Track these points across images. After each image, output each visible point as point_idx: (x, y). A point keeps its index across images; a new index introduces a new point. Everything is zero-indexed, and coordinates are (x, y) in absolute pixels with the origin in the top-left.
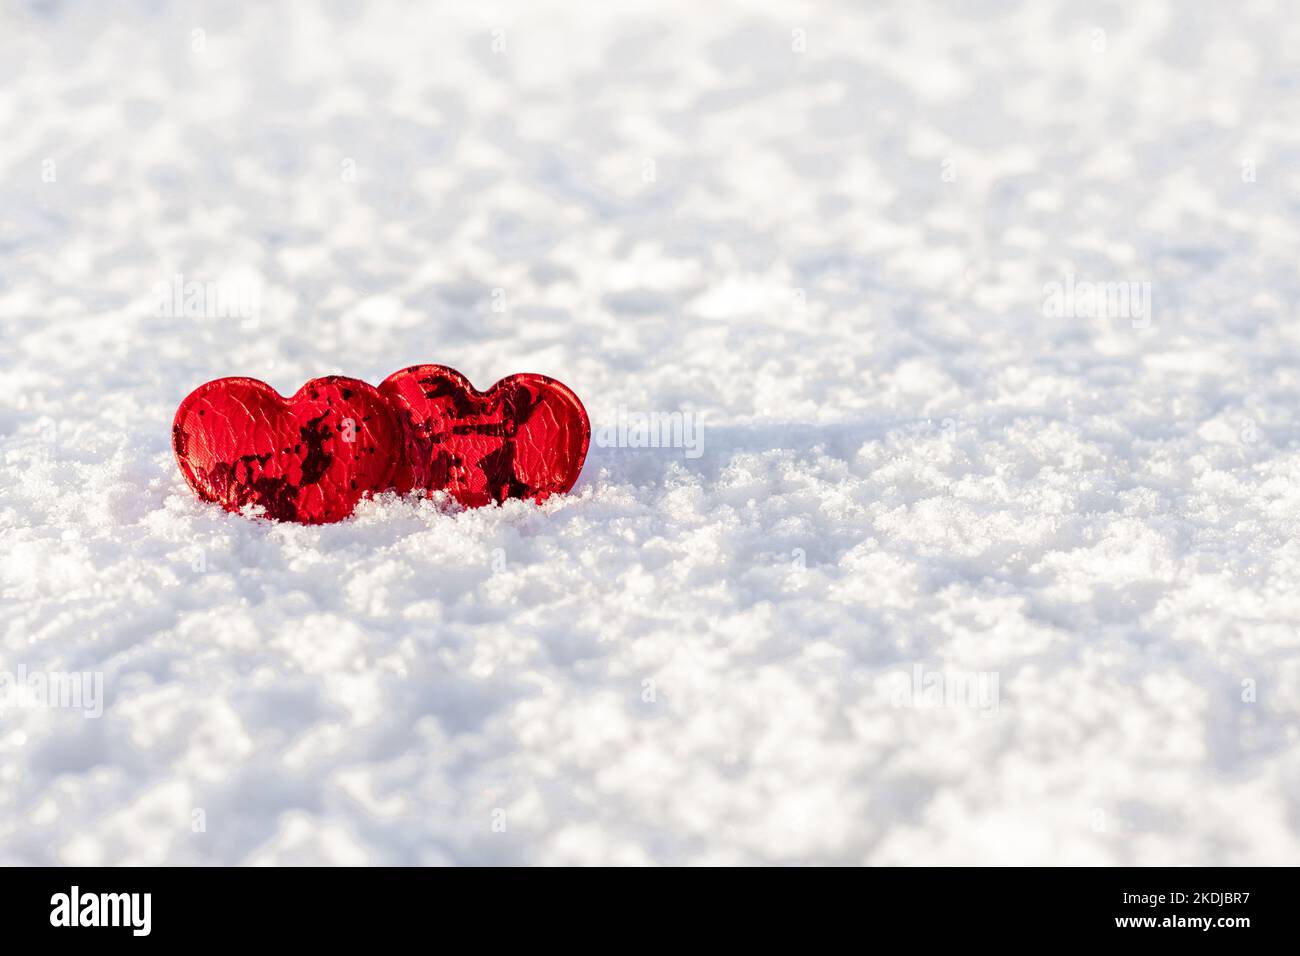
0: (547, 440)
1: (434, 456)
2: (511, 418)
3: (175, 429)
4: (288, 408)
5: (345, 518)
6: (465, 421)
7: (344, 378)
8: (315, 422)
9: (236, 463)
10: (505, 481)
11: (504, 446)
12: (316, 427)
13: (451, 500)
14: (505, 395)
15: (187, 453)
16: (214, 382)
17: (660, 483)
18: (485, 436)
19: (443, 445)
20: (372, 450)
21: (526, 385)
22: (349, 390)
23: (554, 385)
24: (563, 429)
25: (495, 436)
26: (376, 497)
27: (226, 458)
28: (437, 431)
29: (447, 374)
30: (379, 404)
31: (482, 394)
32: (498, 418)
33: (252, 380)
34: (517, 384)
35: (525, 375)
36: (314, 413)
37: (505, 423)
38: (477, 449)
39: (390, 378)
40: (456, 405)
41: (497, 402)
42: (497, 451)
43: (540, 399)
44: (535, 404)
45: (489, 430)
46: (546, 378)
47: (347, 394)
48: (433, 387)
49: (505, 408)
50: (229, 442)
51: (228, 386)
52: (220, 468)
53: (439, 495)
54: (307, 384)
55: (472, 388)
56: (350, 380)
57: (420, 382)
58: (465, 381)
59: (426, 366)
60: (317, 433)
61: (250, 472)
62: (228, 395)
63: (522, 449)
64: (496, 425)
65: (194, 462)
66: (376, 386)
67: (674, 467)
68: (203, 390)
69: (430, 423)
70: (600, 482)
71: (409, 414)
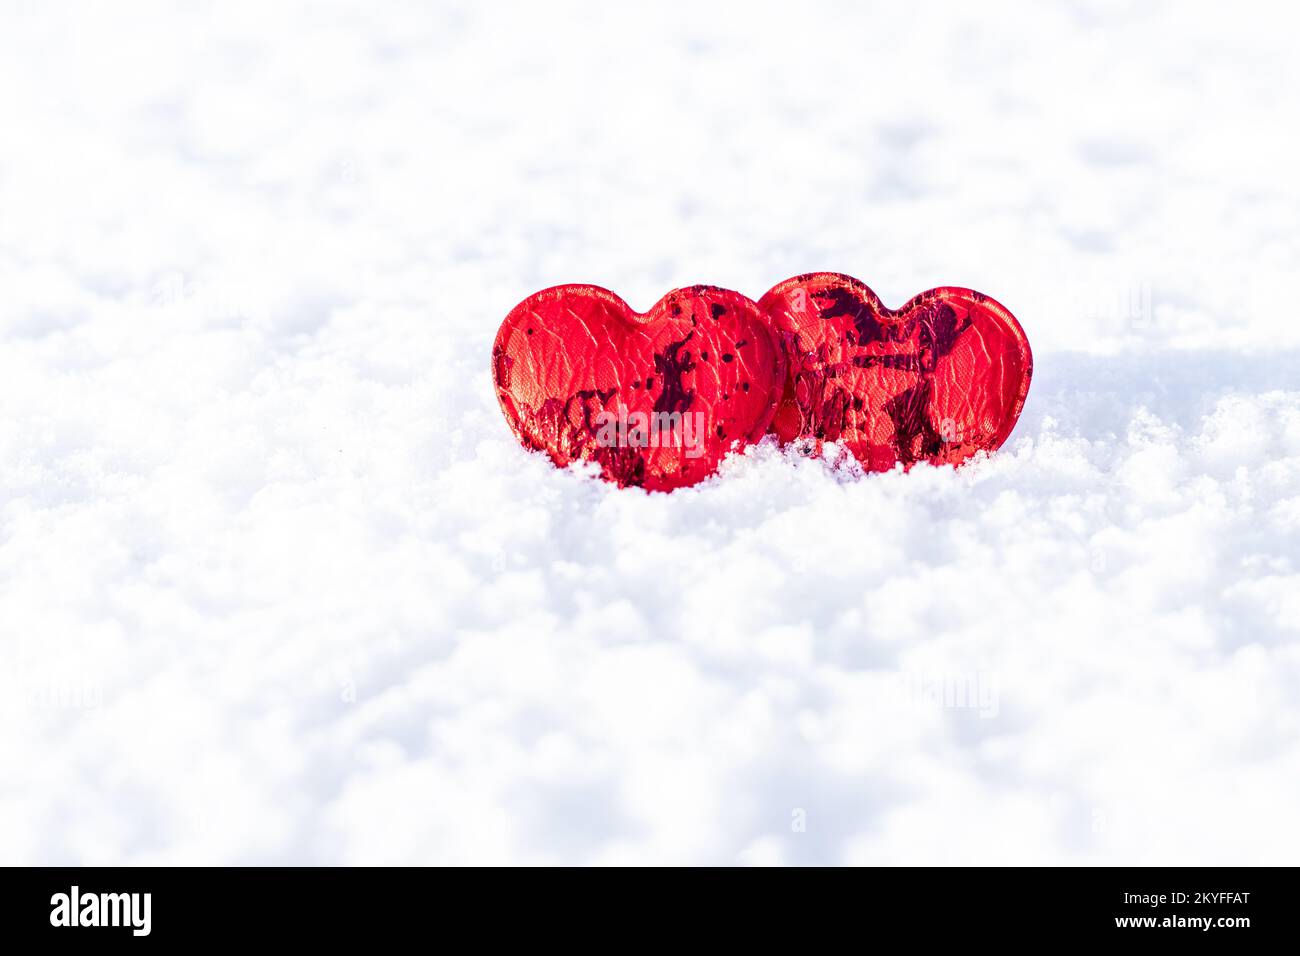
0: (975, 377)
1: (828, 394)
2: (929, 348)
3: (496, 352)
4: (643, 327)
5: (707, 478)
6: (869, 350)
7: (715, 289)
8: (674, 348)
9: (570, 400)
10: (919, 430)
11: (919, 384)
12: (674, 355)
13: (846, 454)
14: (923, 315)
15: (509, 385)
16: (548, 290)
17: (1122, 436)
18: (893, 370)
19: (839, 381)
20: (746, 386)
21: (951, 303)
22: (721, 304)
23: (987, 304)
24: (996, 364)
25: (908, 370)
26: (749, 449)
27: (560, 393)
28: (831, 362)
29: (848, 285)
30: (758, 323)
31: (894, 313)
32: (911, 347)
33: (597, 288)
34: (939, 301)
35: (950, 289)
36: (673, 337)
37: (922, 354)
38: (884, 388)
39: (774, 289)
40: (858, 327)
41: (912, 325)
42: (908, 392)
43: (968, 322)
44: (962, 329)
45: (900, 362)
46: (977, 295)
47: (717, 311)
48: (828, 304)
49: (922, 333)
50: (562, 373)
51: (566, 296)
52: (550, 405)
53: (831, 449)
54: (666, 296)
55: (880, 305)
56: (723, 290)
57: (812, 296)
58: (871, 294)
59: (821, 274)
60: (675, 362)
61: (588, 412)
62: (565, 309)
63: (942, 390)
64: (909, 356)
65: (517, 393)
66: (756, 300)
67: (1141, 414)
68: (534, 300)
69: (823, 351)
70: (1042, 435)
71: (797, 337)
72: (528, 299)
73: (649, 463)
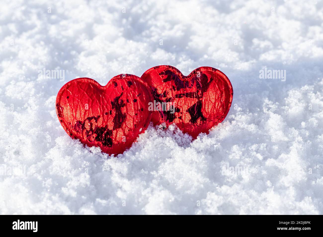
2: (200, 89)
3: (57, 105)
6: (181, 92)
8: (117, 99)
9: (85, 121)
10: (199, 117)
11: (198, 102)
12: (118, 102)
14: (197, 78)
15: (63, 116)
16: (72, 81)
18: (189, 98)
20: (142, 110)
21: (205, 73)
22: (130, 81)
23: (217, 72)
24: (222, 92)
25: (194, 98)
27: (81, 119)
28: (168, 97)
29: (171, 69)
30: (143, 86)
31: (186, 77)
32: (194, 89)
33: (88, 79)
34: (201, 72)
35: (204, 68)
36: (116, 95)
37: (198, 92)
38: (186, 104)
39: (146, 72)
40: (176, 84)
41: (193, 81)
42: (195, 105)
43: (212, 79)
44: (210, 82)
45: (190, 95)
46: (213, 69)
47: (130, 84)
48: (165, 77)
49: (197, 84)
51: (78, 83)
52: (78, 123)
53: (172, 128)
54: (112, 79)
55: (182, 75)
57: (160, 74)
58: (179, 71)
59: (162, 66)
60: (118, 104)
61: (91, 125)
62: (78, 87)
63: (205, 103)
64: (193, 93)
66: (140, 77)
67: (266, 101)
68: (67, 85)
69: (165, 94)
70: (237, 113)
71: (156, 89)
72: (65, 85)
73: (114, 140)
